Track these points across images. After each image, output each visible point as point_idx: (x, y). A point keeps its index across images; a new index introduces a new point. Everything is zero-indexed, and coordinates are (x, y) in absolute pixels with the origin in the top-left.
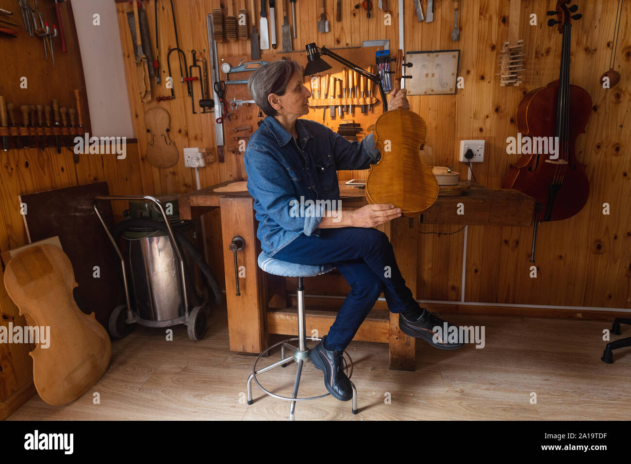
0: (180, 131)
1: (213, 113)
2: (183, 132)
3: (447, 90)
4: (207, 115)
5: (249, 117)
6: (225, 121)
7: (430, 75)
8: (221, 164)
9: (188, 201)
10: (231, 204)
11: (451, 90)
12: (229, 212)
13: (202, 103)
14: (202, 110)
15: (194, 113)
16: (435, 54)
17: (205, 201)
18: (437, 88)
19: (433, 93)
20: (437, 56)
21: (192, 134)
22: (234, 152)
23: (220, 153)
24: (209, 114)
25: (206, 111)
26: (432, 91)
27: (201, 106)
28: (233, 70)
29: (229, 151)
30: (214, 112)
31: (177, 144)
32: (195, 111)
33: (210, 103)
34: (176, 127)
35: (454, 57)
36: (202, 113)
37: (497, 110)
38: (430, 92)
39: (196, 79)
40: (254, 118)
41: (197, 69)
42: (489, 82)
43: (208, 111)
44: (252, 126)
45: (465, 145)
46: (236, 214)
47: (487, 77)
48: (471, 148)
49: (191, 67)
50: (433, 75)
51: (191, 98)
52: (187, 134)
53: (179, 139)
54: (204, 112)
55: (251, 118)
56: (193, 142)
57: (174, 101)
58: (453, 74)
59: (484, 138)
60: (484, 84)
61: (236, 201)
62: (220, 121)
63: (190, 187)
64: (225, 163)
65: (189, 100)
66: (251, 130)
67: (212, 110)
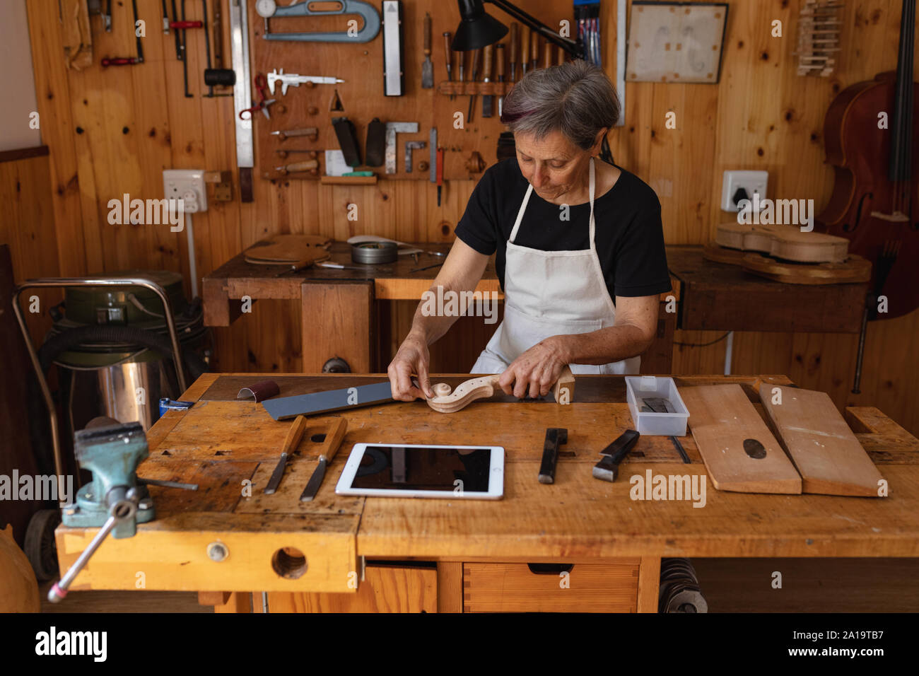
0: (153, 133)
1: (229, 98)
2: (160, 135)
3: (703, 76)
4: (217, 101)
5: (310, 110)
6: (257, 114)
7: (673, 47)
8: (247, 205)
9: (224, 288)
10: (325, 296)
11: (710, 76)
12: (320, 311)
13: (211, 77)
14: (206, 90)
15: (188, 95)
16: (684, 8)
17: (261, 290)
18: (688, 73)
19: (676, 80)
20: (688, 12)
21: (179, 140)
22: (274, 181)
23: (244, 182)
24: (220, 99)
25: (215, 92)
26: (677, 76)
27: (208, 82)
28: (281, 12)
29: (264, 178)
30: (233, 95)
31: (144, 161)
32: (190, 92)
33: (227, 77)
34: (144, 123)
35: (718, 15)
36: (205, 96)
37: (789, 117)
38: (671, 78)
39: (196, 25)
40: (321, 113)
41: (199, 3)
42: (776, 65)
43: (220, 92)
44: (317, 130)
45: (734, 181)
47: (774, 57)
48: (743, 186)
50: (679, 47)
51: (181, 64)
52: (168, 140)
53: (149, 151)
54: (211, 95)
55: (315, 112)
56: (183, 158)
57: (137, 70)
58: (715, 48)
59: (765, 168)
60: (768, 67)
61: (335, 288)
62: (247, 115)
63: (171, 252)
64: (254, 205)
65: (176, 67)
66: (316, 137)
67: (228, 92)
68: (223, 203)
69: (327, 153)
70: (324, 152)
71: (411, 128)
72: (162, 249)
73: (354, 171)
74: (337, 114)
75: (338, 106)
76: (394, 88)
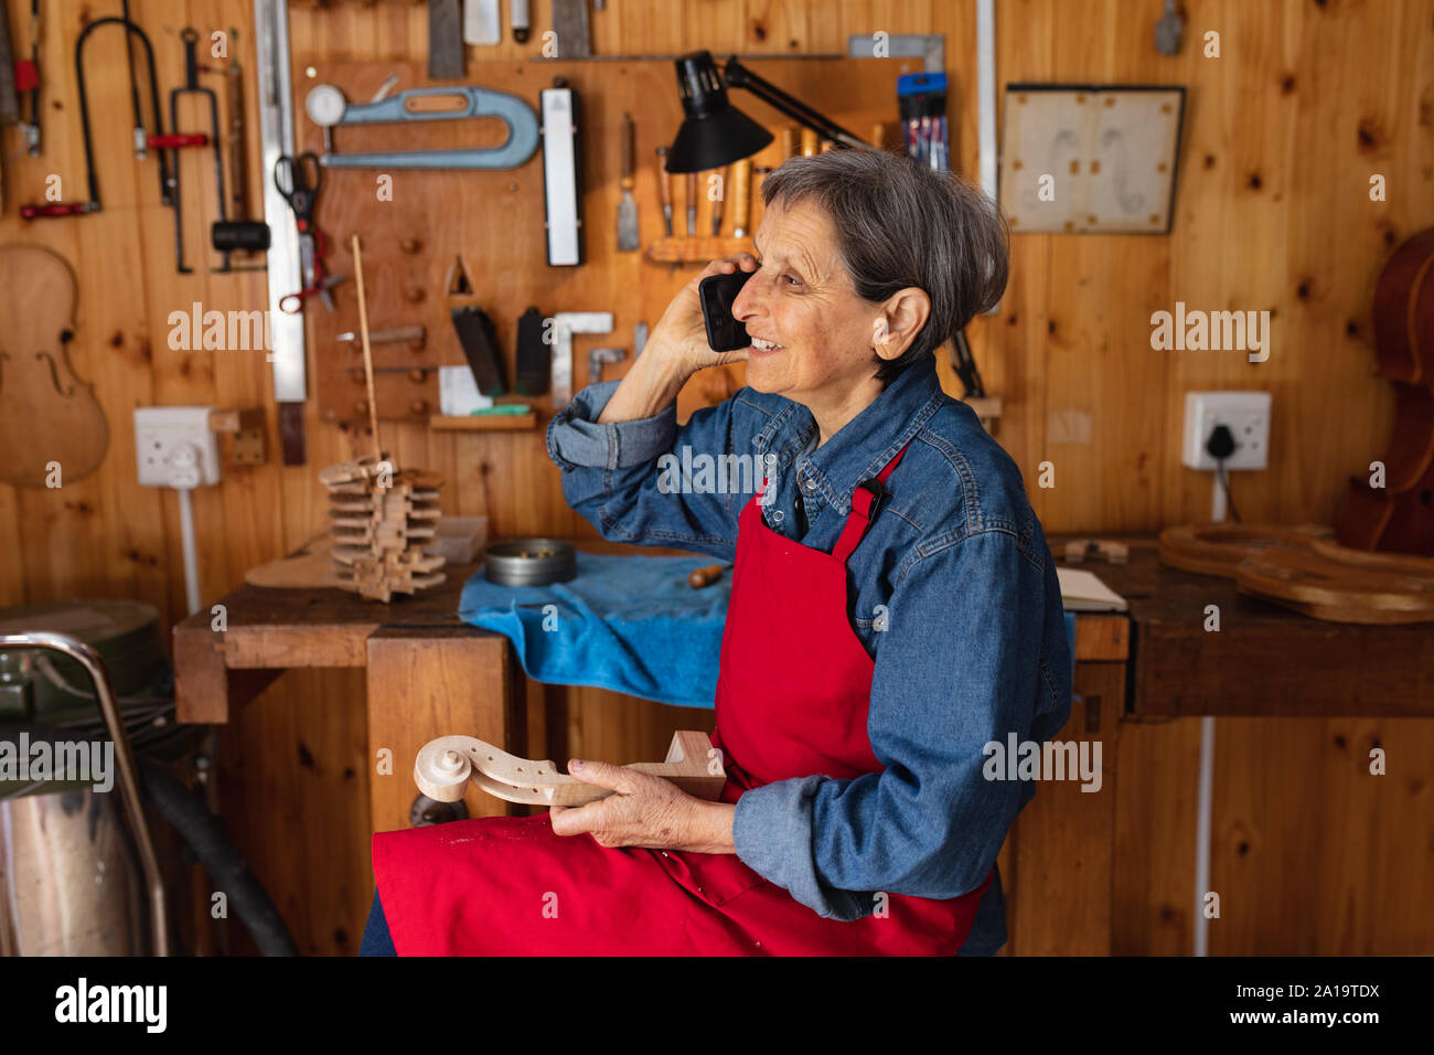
0: (117, 341)
1: (261, 275)
2: (131, 342)
3: (1141, 219)
4: (237, 282)
5: (412, 294)
6: (311, 303)
7: (1085, 168)
8: (292, 471)
9: (218, 647)
10: (414, 663)
11: (1155, 219)
12: (404, 693)
13: (223, 236)
14: (216, 259)
15: (183, 269)
16: (1103, 97)
17: (292, 649)
18: (1110, 214)
19: (1092, 228)
20: (1110, 103)
21: (168, 352)
22: (344, 426)
23: (288, 429)
24: (244, 278)
25: (234, 263)
26: (1092, 220)
27: (220, 245)
28: (354, 116)
29: (324, 419)
30: (266, 268)
31: (102, 393)
32: (188, 263)
33: (254, 236)
34: (99, 322)
35: (1166, 109)
36: (215, 271)
37: (1304, 291)
38: (1081, 223)
39: (199, 141)
40: (431, 297)
41: (203, 102)
42: (1277, 198)
43: (243, 263)
44: (425, 332)
45: (1206, 412)
46: (433, 699)
47: (1272, 183)
48: (1225, 420)
49: (174, 95)
50: (1095, 167)
51: (170, 214)
52: (147, 353)
53: (111, 373)
54: (226, 269)
55: (421, 297)
56: (174, 386)
57: (90, 225)
58: (1162, 168)
59: (1264, 387)
60: (1261, 204)
61: (434, 647)
62: (293, 304)
63: (153, 561)
64: (307, 470)
65: (162, 218)
66: (421, 344)
67: (258, 262)
68: (249, 469)
69: (443, 373)
70: (435, 370)
71: (598, 322)
72: (134, 556)
73: (495, 404)
74: (462, 301)
75: (463, 285)
76: (564, 250)
